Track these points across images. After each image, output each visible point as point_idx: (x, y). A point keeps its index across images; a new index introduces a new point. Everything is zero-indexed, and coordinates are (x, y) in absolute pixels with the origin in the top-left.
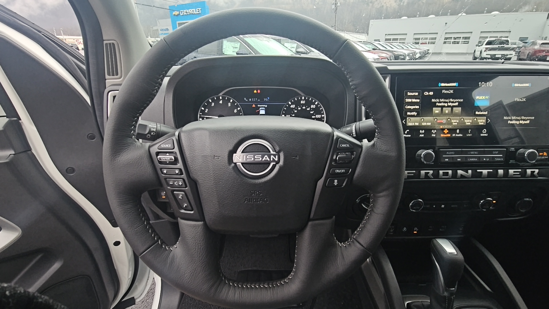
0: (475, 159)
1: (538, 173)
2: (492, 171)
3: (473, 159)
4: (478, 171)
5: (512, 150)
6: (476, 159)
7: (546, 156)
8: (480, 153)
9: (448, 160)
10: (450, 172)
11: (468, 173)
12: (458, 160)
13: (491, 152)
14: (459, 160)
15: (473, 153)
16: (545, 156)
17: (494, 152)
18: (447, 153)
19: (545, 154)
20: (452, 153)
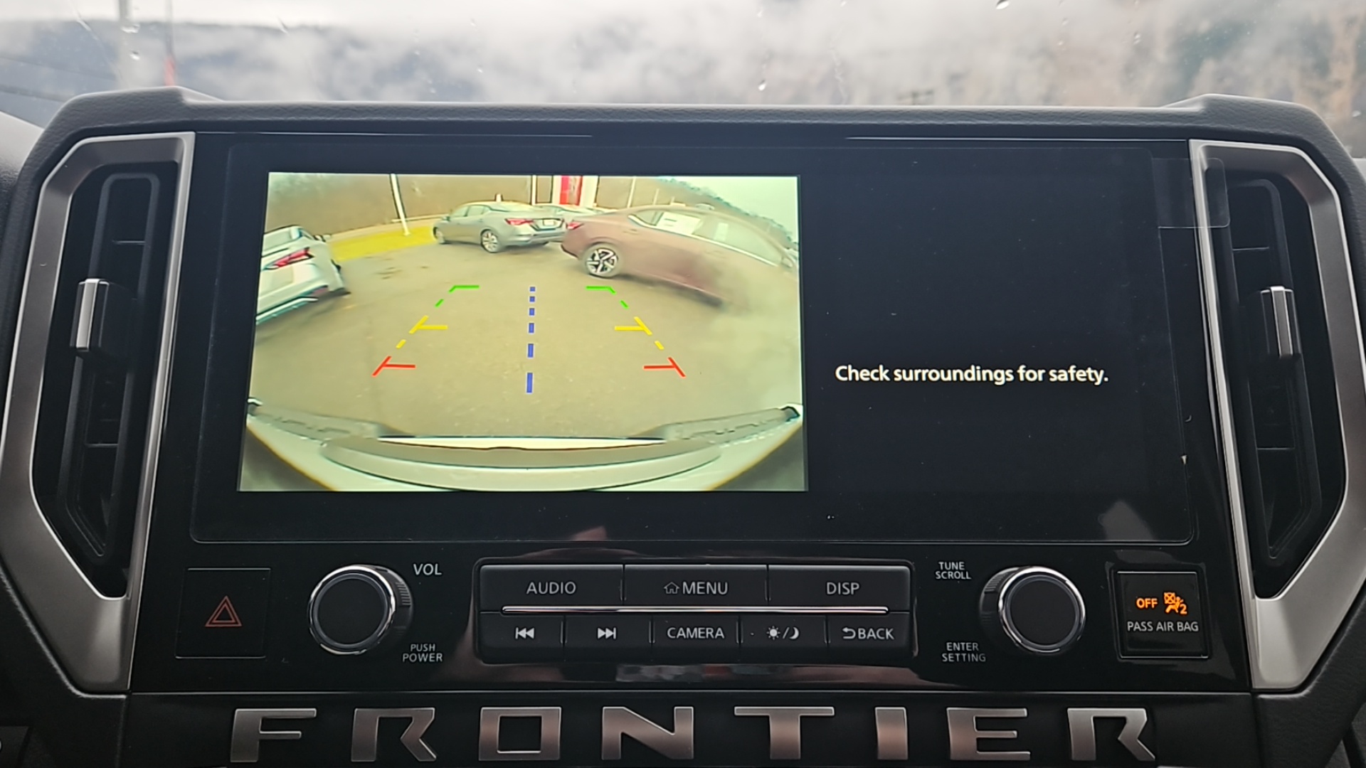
0: (709, 632)
1: (1148, 734)
2: (830, 711)
3: (698, 632)
4: (739, 711)
5: (950, 575)
6: (720, 633)
7: (1184, 619)
8: (741, 589)
9: (531, 633)
10: (552, 722)
11: (672, 731)
12: (601, 633)
13: (813, 589)
14: (608, 633)
15: (696, 587)
16: (1175, 616)
17: (832, 588)
18: (532, 588)
19: (1173, 602)
20: (563, 588)
